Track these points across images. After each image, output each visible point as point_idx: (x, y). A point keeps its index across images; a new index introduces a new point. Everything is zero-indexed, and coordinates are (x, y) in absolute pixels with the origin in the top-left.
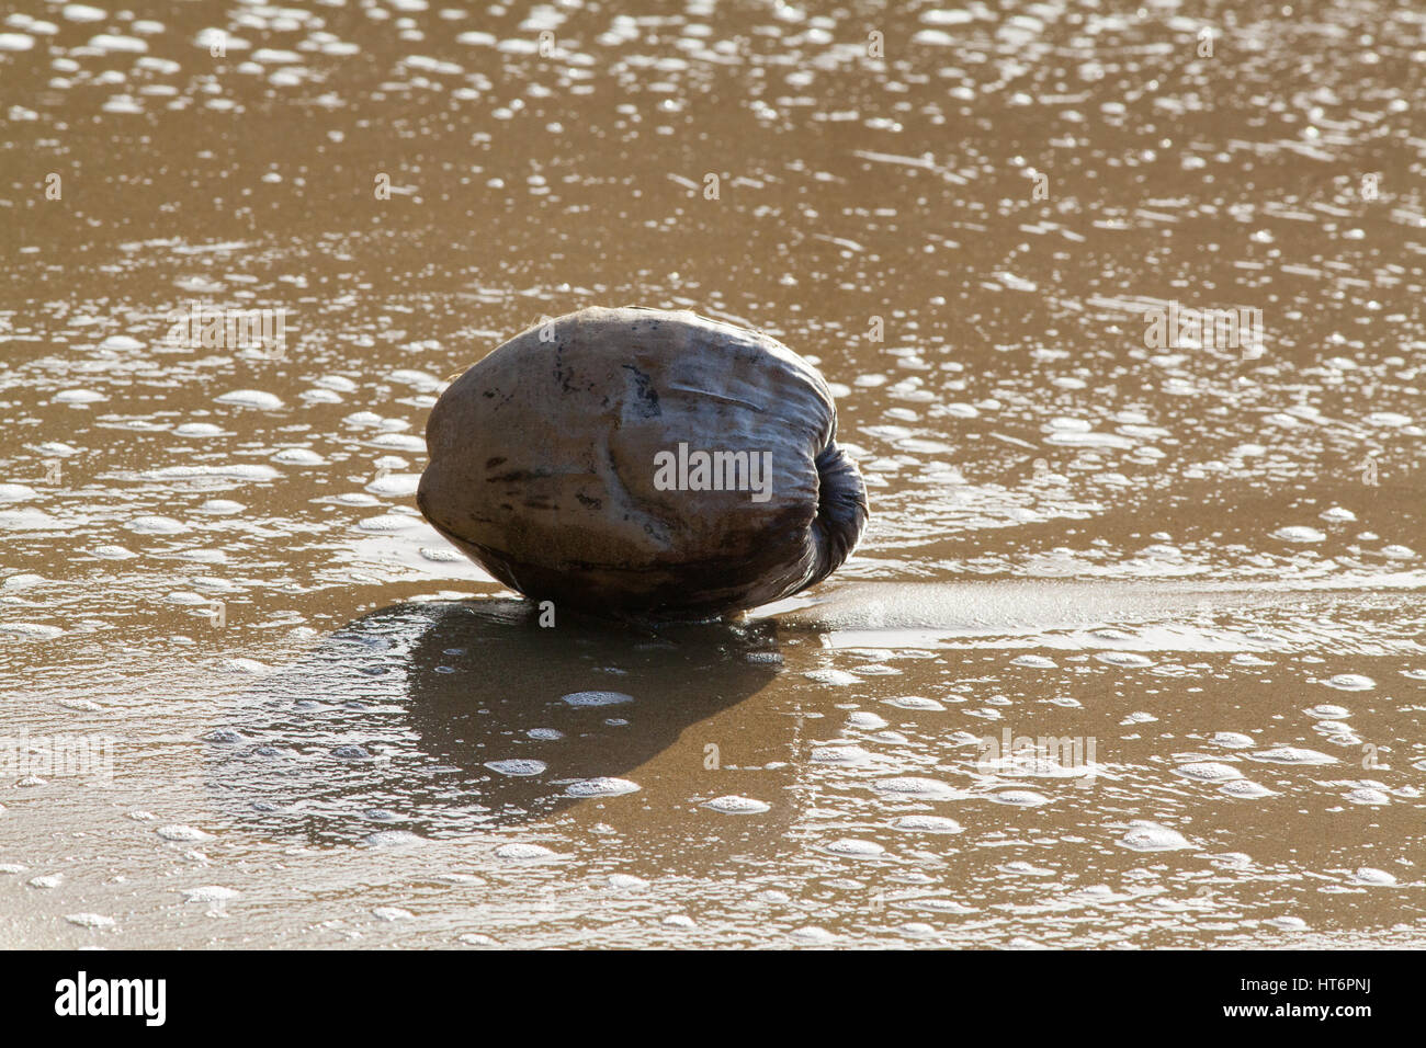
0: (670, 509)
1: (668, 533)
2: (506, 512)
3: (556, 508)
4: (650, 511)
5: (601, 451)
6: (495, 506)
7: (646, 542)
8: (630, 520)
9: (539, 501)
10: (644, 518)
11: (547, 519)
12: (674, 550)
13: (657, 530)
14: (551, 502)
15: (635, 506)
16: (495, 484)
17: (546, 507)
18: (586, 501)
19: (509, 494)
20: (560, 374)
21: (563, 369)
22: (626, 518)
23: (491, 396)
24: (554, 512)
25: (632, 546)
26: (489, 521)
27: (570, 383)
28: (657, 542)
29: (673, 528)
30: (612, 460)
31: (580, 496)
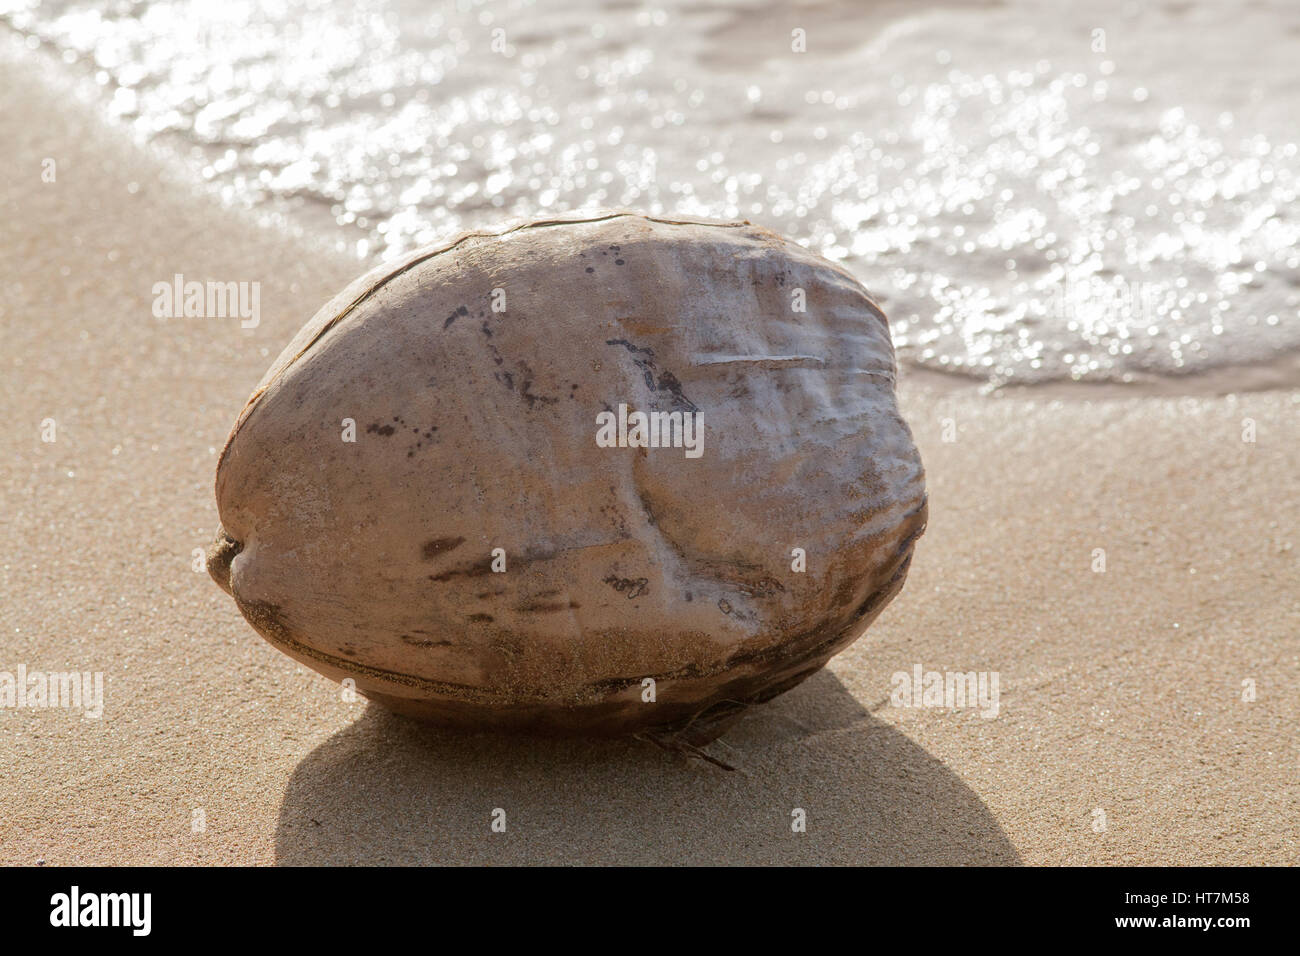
0: (752, 567)
1: (753, 604)
2: (477, 626)
3: (573, 605)
4: (719, 576)
5: (628, 497)
6: (458, 620)
7: (725, 628)
8: (696, 600)
9: (541, 600)
10: (714, 592)
11: (562, 627)
12: (766, 630)
13: (737, 606)
14: (564, 598)
15: (695, 573)
16: (450, 584)
17: (555, 608)
18: (622, 585)
19: (482, 596)
20: (508, 376)
21: (508, 366)
22: (689, 598)
23: (388, 431)
24: (571, 613)
25: (705, 641)
26: (446, 643)
27: (534, 391)
28: (742, 624)
29: (761, 595)
30: (647, 507)
31: (611, 580)
